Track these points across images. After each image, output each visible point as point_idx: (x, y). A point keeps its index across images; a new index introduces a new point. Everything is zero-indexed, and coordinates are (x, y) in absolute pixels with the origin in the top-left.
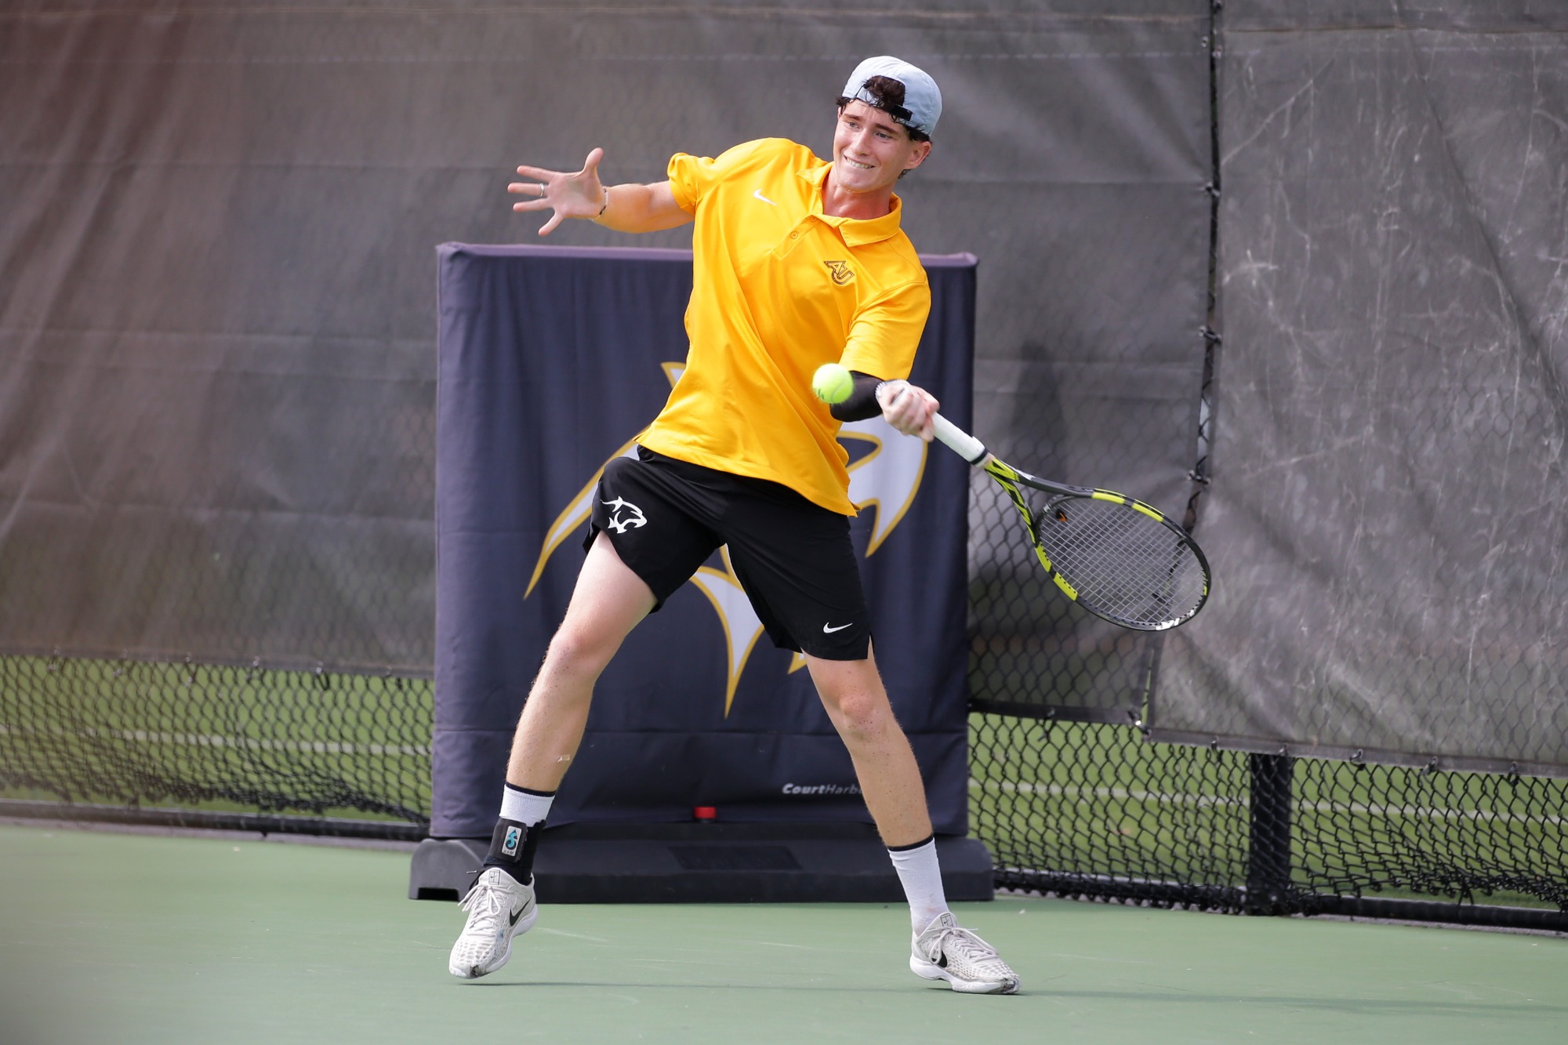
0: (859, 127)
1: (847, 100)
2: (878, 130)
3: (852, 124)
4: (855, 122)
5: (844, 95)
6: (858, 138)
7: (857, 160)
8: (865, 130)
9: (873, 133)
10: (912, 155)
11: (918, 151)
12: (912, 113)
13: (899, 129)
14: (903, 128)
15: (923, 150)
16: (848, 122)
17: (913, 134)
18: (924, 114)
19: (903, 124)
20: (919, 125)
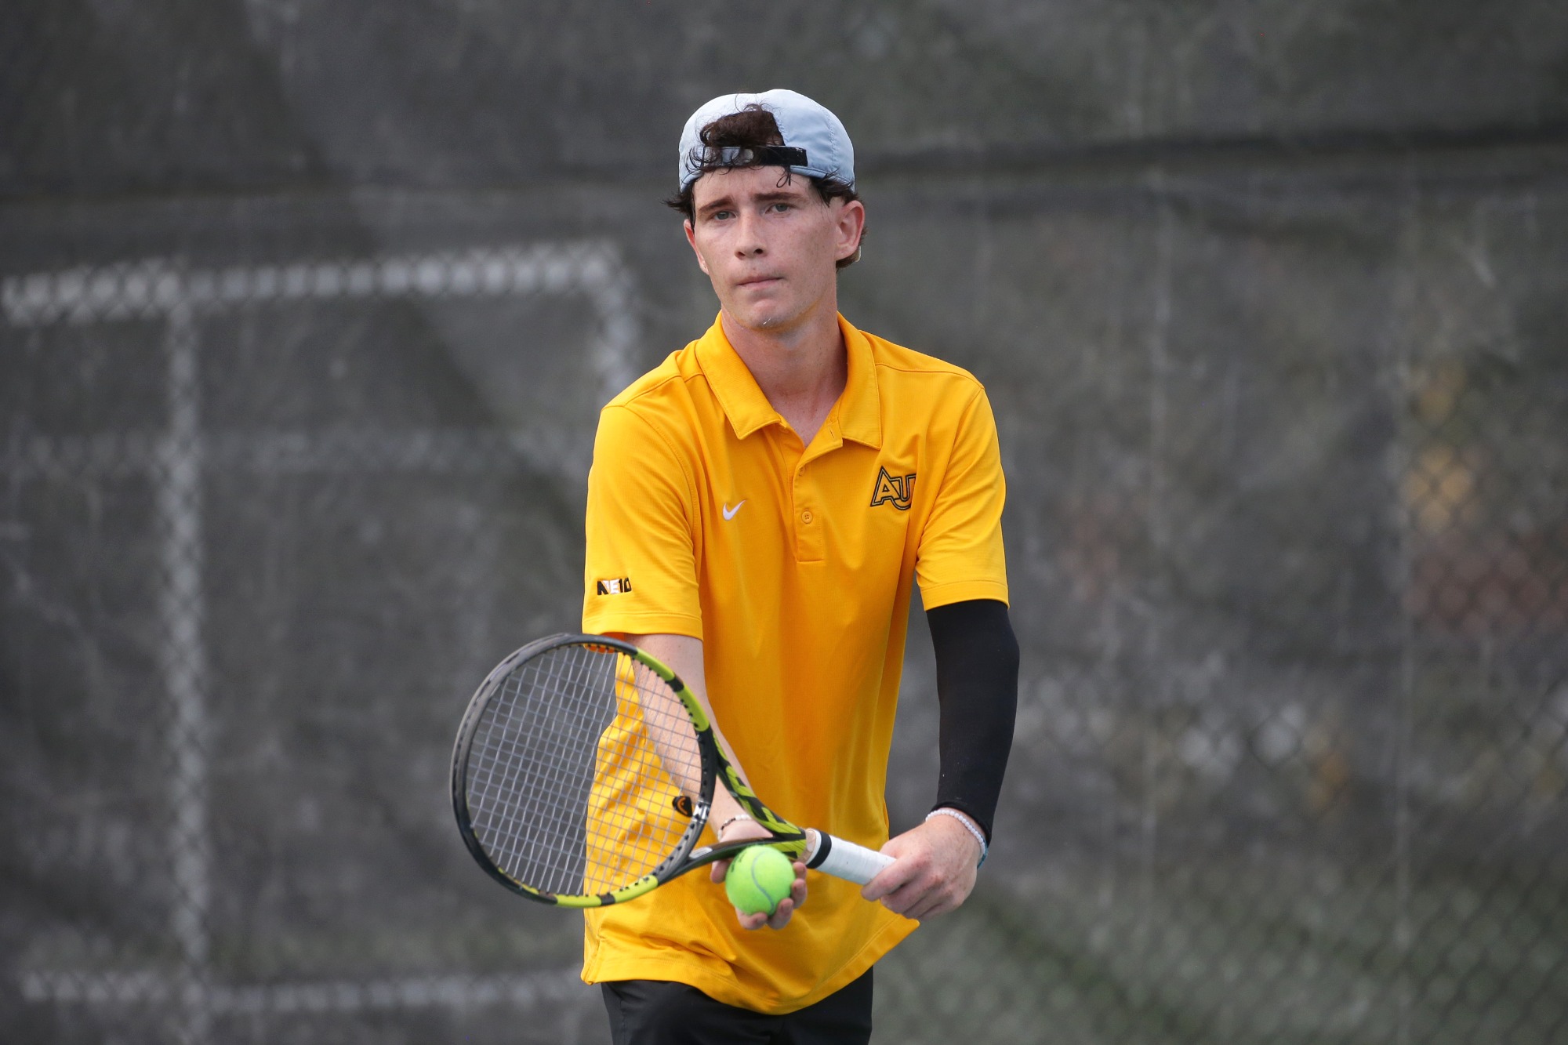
0: (735, 213)
1: (689, 187)
2: (774, 202)
3: (720, 217)
4: (723, 210)
5: (682, 183)
6: (741, 232)
8: (746, 212)
9: (760, 213)
10: (838, 230)
11: (846, 221)
12: (804, 151)
13: (798, 186)
14: (805, 183)
15: (853, 218)
16: (711, 218)
17: (825, 188)
18: (827, 149)
19: (801, 176)
20: (825, 168)
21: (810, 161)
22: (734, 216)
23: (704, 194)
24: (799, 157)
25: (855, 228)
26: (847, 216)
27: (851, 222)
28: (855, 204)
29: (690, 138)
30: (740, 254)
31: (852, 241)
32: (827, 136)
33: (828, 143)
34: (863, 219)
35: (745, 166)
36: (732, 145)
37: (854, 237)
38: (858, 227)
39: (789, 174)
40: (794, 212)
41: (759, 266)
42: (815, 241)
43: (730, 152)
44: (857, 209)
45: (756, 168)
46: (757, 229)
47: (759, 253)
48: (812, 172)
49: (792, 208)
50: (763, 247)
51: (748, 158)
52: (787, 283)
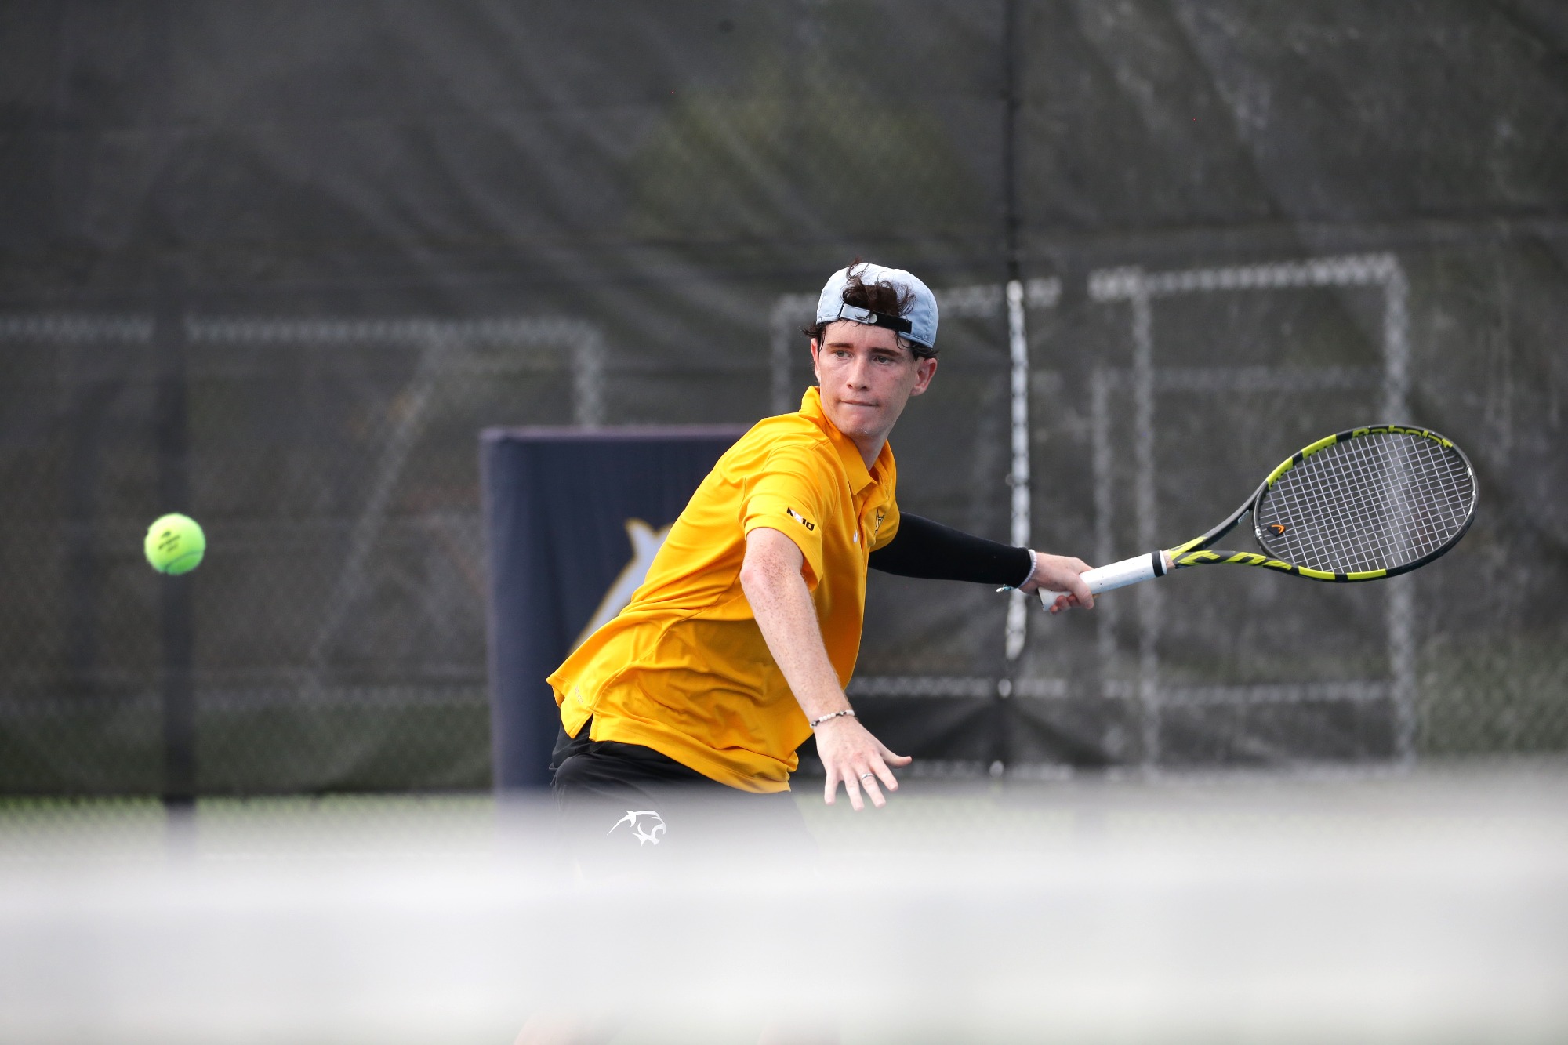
0: (852, 355)
1: (824, 325)
2: (878, 355)
3: (840, 354)
4: (843, 350)
5: (819, 320)
6: (854, 370)
7: (858, 400)
8: (860, 358)
9: (870, 360)
10: (918, 377)
11: (923, 370)
12: (911, 323)
13: (901, 348)
14: (907, 345)
15: (929, 369)
16: (834, 352)
17: (918, 350)
18: (925, 322)
19: (906, 339)
20: (921, 337)
21: (913, 330)
22: (850, 356)
23: (834, 335)
24: (907, 326)
25: (928, 375)
26: (925, 368)
27: (927, 372)
28: (933, 360)
30: (850, 386)
31: (923, 384)
32: (928, 314)
33: (926, 318)
34: (935, 369)
35: (870, 324)
36: (863, 307)
37: (926, 381)
38: (930, 375)
39: (898, 337)
41: (861, 397)
42: (900, 382)
44: (932, 366)
45: (877, 328)
46: (865, 370)
47: (864, 389)
48: (912, 338)
49: (892, 360)
50: (867, 384)
51: (875, 319)
52: (878, 409)
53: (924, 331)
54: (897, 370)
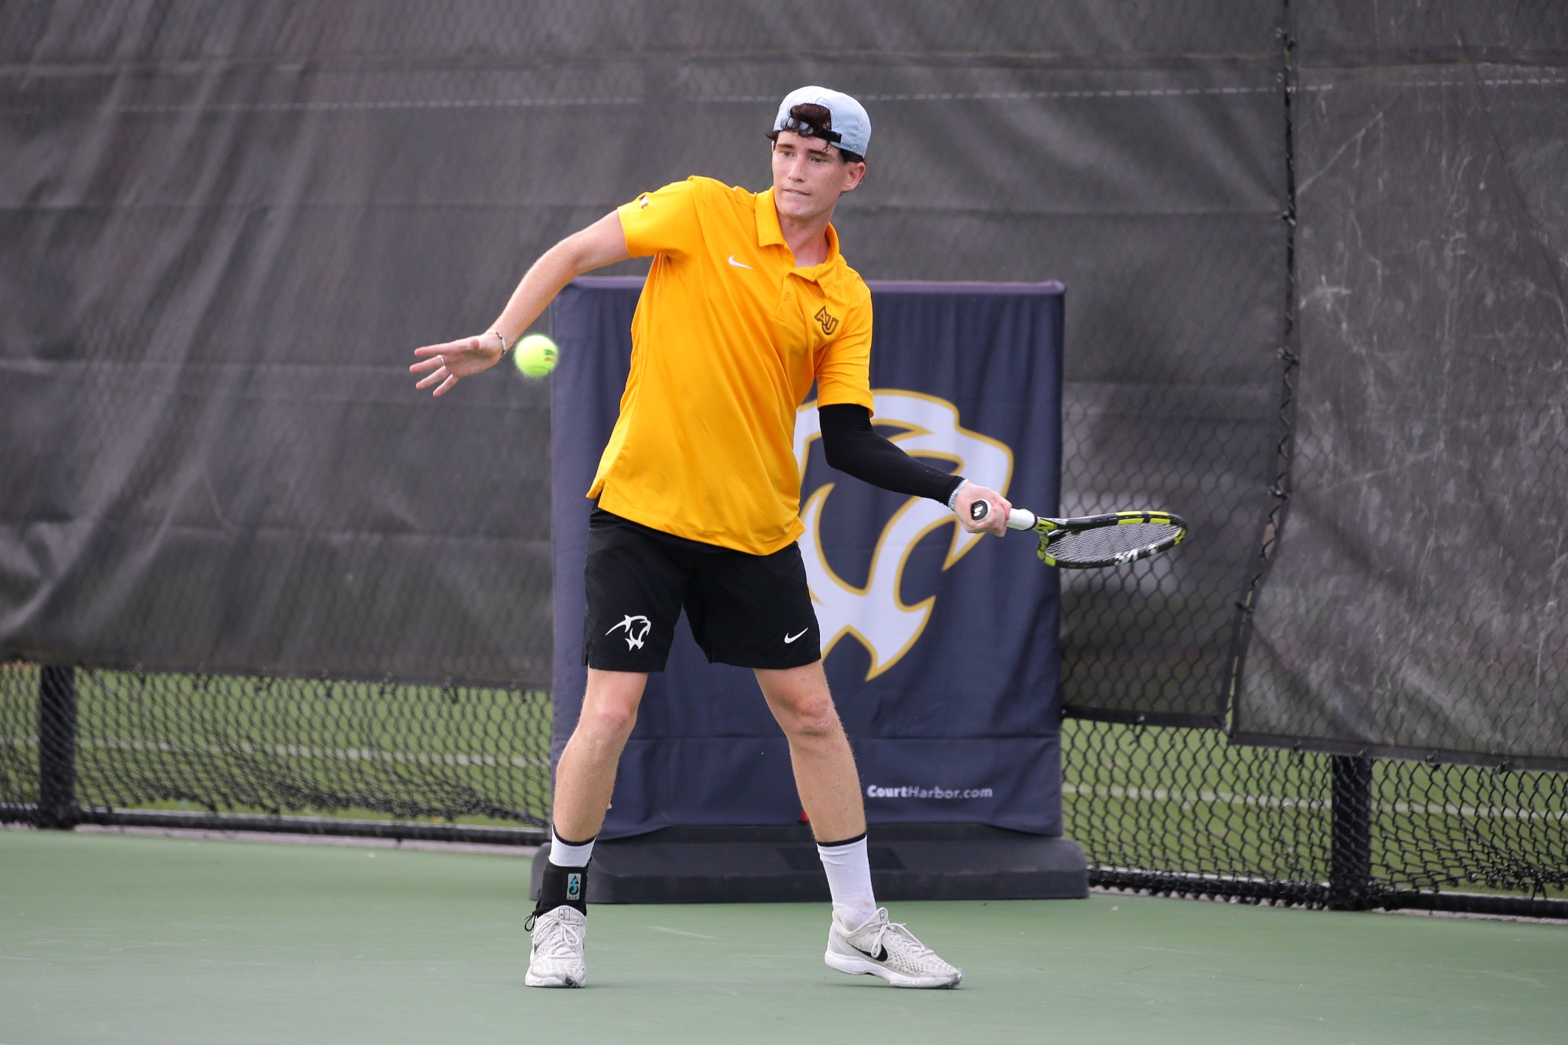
1: (778, 132)
4: (789, 151)
5: (774, 127)
6: (793, 166)
7: (795, 189)
8: (800, 157)
9: (808, 159)
10: (849, 176)
11: (854, 172)
12: (841, 135)
13: (833, 152)
14: (837, 151)
15: (859, 171)
16: (782, 152)
17: (847, 156)
18: (854, 135)
19: (836, 147)
20: (850, 146)
21: (842, 141)
22: (793, 156)
23: (784, 138)
25: (858, 176)
26: (855, 170)
27: (856, 173)
28: (862, 164)
29: (783, 115)
30: (791, 178)
31: (854, 182)
32: (856, 128)
33: (855, 132)
34: (865, 172)
35: (808, 134)
36: (806, 122)
37: (856, 180)
38: (860, 175)
39: (829, 144)
40: (826, 163)
41: (799, 187)
42: (831, 179)
43: (804, 126)
44: (862, 168)
45: (813, 137)
46: (803, 167)
47: (800, 180)
48: (842, 147)
49: (825, 161)
50: (803, 178)
51: (811, 131)
52: (811, 198)
53: (853, 142)
54: (827, 169)
